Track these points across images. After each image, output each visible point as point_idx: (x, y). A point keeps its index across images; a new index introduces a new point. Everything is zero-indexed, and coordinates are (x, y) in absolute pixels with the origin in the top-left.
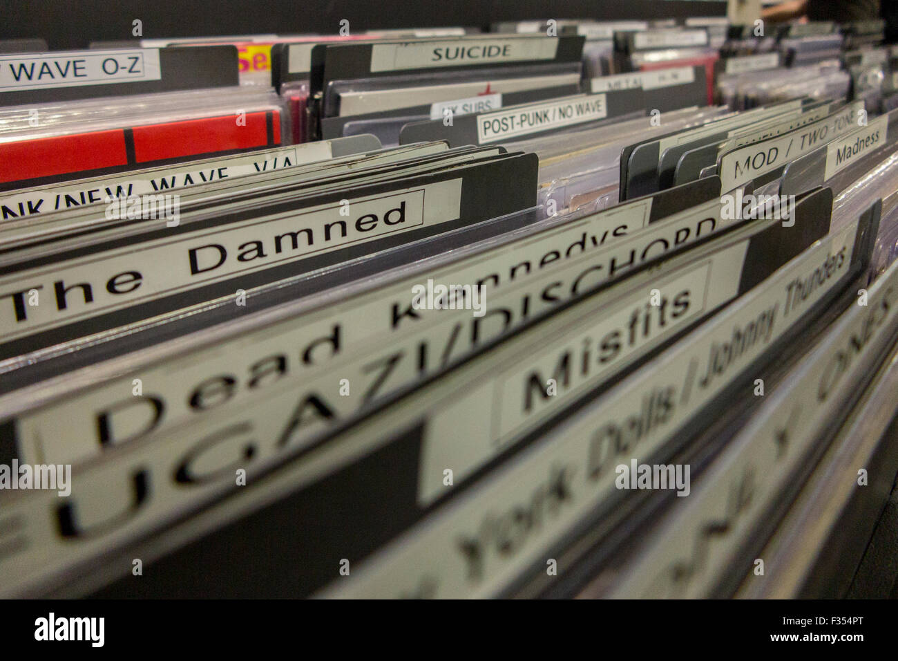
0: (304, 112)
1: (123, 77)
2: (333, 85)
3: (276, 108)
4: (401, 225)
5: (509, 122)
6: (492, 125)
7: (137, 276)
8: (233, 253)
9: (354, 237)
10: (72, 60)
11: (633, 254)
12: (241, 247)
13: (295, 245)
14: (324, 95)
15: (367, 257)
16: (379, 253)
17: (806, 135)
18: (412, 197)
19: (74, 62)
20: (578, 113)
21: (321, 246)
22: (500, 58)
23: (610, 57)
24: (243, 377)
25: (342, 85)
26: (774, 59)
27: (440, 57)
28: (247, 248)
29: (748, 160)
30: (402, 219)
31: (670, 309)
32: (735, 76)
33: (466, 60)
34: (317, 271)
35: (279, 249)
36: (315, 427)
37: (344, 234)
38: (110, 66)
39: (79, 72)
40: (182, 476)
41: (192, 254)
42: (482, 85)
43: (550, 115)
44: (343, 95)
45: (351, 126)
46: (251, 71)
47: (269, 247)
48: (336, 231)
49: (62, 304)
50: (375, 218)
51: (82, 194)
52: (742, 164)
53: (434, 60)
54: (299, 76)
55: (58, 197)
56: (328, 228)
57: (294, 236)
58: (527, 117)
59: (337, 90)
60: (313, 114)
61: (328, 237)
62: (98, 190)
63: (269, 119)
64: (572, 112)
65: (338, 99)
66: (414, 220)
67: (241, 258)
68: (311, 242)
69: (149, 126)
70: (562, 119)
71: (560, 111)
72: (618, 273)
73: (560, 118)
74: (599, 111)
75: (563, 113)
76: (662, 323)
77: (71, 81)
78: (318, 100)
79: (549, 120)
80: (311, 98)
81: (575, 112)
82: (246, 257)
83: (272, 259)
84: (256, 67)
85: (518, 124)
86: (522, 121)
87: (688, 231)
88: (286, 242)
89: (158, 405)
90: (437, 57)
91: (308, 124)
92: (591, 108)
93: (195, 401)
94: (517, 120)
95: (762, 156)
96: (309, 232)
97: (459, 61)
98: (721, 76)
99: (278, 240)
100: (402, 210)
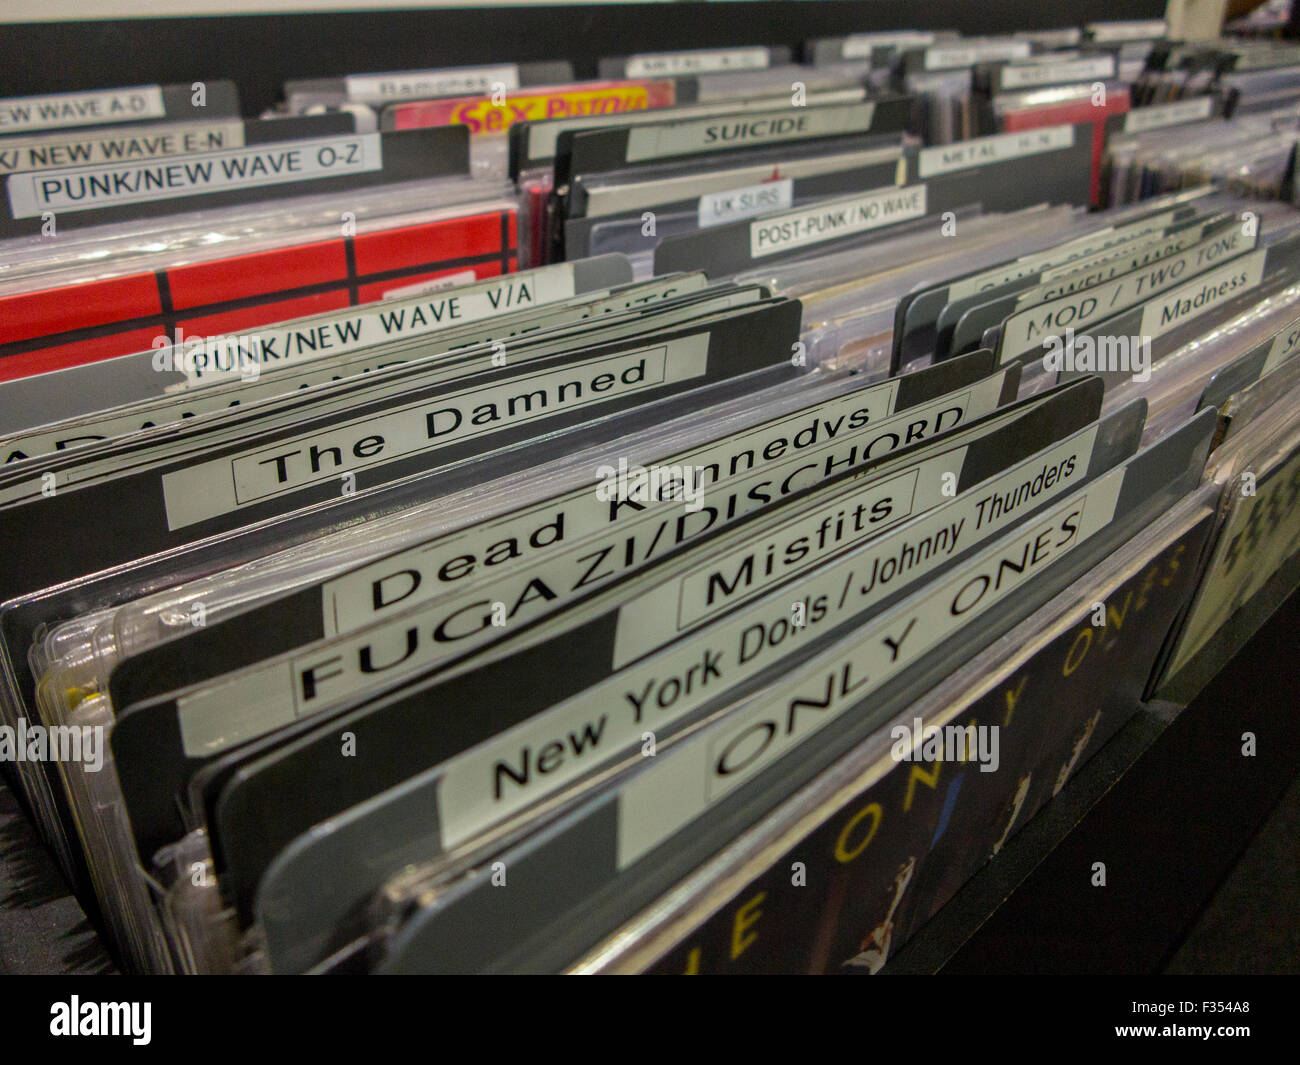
0: (545, 212)
1: (340, 168)
2: (583, 181)
3: (512, 206)
4: (640, 384)
5: (792, 229)
6: (769, 233)
7: (380, 440)
8: (468, 417)
9: (589, 397)
10: (285, 151)
11: (854, 450)
12: (476, 411)
13: (528, 408)
14: (570, 192)
15: (601, 419)
16: (614, 415)
17: (1146, 276)
18: (653, 356)
19: (289, 155)
20: (885, 212)
21: (554, 406)
22: (794, 134)
23: (965, 98)
24: (482, 557)
25: (591, 180)
26: (1204, 107)
27: (715, 137)
28: (481, 412)
29: (1050, 317)
30: (641, 378)
31: (866, 516)
32: (1135, 136)
33: (749, 139)
34: (549, 435)
35: (512, 412)
36: (538, 606)
37: (579, 394)
38: (327, 157)
39: (294, 165)
40: (440, 635)
41: (430, 418)
42: (768, 169)
43: (847, 217)
44: (592, 191)
45: (600, 230)
46: (484, 133)
47: (502, 410)
48: (570, 392)
49: (316, 468)
50: (612, 377)
51: (312, 331)
52: (1039, 323)
53: (707, 141)
54: (541, 162)
55: (289, 335)
56: (562, 389)
57: (528, 398)
58: (816, 221)
59: (585, 185)
60: (555, 213)
61: (562, 398)
62: (327, 327)
63: (504, 219)
64: (877, 212)
65: (585, 196)
66: (654, 378)
67: (475, 421)
68: (544, 403)
69: (372, 235)
70: (864, 221)
71: (862, 211)
72: (835, 471)
73: (861, 220)
74: (915, 207)
75: (865, 213)
76: (858, 528)
77: (285, 176)
78: (561, 197)
79: (845, 223)
80: (554, 193)
81: (882, 210)
82: (480, 420)
83: (505, 420)
84: (489, 128)
85: (803, 230)
86: (809, 226)
87: (924, 423)
88: (520, 405)
89: (416, 577)
90: (709, 138)
91: (550, 223)
92: (904, 204)
93: (443, 575)
94: (803, 224)
95: (1071, 311)
96: (543, 394)
97: (739, 141)
98: (1114, 137)
99: (512, 402)
100: (641, 369)
